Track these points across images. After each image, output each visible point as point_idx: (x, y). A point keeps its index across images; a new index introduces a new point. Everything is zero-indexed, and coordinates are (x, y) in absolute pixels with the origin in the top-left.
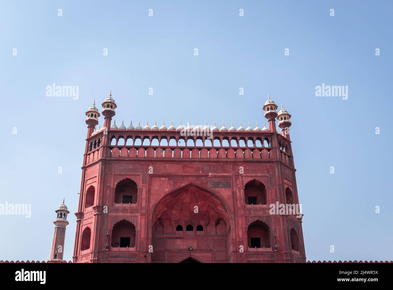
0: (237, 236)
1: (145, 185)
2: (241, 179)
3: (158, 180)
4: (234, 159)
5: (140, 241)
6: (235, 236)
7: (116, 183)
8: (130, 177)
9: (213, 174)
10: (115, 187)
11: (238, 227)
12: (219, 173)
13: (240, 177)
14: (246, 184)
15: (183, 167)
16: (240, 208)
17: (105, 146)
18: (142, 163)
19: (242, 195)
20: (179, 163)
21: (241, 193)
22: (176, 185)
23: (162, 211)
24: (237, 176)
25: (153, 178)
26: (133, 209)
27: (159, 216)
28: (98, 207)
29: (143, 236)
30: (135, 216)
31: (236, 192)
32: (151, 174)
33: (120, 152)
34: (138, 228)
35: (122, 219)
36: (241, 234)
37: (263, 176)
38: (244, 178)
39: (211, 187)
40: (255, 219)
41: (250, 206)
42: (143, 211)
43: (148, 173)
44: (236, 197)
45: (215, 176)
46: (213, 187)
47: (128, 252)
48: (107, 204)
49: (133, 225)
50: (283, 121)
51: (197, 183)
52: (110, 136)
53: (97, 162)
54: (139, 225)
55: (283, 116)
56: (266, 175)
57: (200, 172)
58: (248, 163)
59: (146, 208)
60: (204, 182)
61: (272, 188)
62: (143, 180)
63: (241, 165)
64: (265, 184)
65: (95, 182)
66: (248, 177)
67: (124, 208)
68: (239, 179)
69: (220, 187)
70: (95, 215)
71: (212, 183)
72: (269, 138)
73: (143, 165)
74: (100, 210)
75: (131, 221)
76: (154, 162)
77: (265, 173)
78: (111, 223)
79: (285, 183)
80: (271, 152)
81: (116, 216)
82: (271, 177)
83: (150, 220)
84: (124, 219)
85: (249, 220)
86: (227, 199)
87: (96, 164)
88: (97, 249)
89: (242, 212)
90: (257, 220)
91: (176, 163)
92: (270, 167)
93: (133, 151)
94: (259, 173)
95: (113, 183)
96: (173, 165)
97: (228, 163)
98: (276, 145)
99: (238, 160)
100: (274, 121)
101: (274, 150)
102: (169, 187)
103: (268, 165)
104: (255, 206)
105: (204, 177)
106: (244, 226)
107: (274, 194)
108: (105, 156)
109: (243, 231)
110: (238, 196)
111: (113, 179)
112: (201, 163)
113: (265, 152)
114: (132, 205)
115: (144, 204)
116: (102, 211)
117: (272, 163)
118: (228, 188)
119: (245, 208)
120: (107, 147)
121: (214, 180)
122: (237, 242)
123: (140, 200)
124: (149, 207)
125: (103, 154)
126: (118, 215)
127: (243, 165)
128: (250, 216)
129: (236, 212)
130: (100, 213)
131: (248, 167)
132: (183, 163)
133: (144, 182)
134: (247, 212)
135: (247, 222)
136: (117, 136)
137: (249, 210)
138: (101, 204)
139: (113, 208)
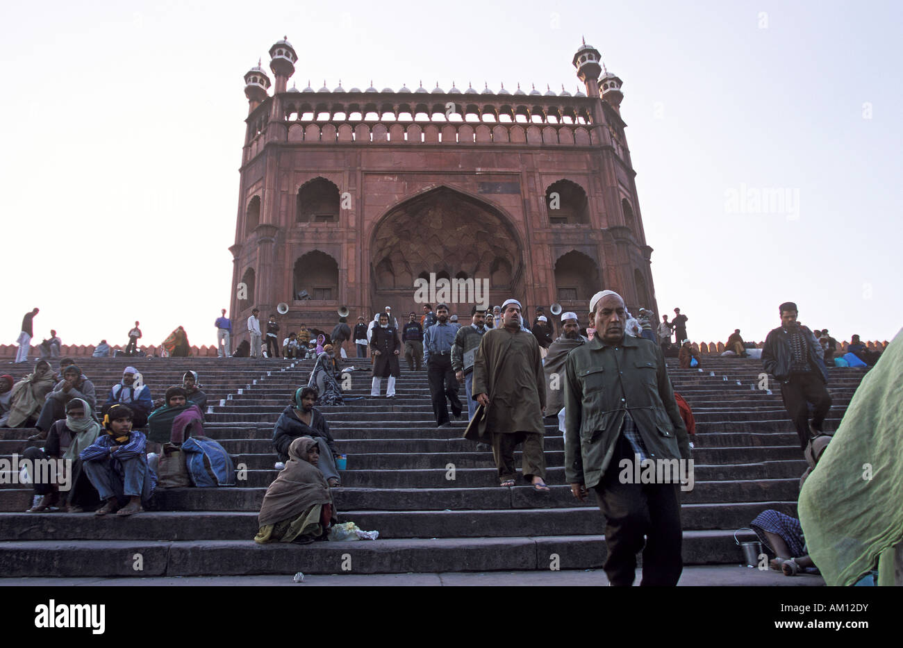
0: (536, 279)
1: (355, 188)
2: (537, 179)
3: (378, 181)
4: (524, 143)
5: (348, 288)
6: (531, 279)
7: (298, 187)
8: (325, 176)
9: (484, 170)
10: (297, 193)
11: (537, 263)
12: (494, 167)
13: (537, 175)
14: (549, 187)
15: (426, 157)
16: (538, 230)
17: (275, 123)
18: (347, 150)
19: (541, 207)
21: (539, 204)
22: (413, 190)
23: (389, 244)
24: (531, 174)
25: (370, 178)
26: (332, 232)
27: (384, 254)
28: (267, 226)
29: (352, 279)
30: (336, 244)
31: (529, 201)
32: (364, 169)
33: (304, 131)
34: (343, 266)
35: (311, 249)
36: (542, 275)
37: (579, 174)
38: (543, 177)
39: (480, 192)
40: (569, 250)
41: (558, 226)
42: (352, 235)
43: (358, 168)
44: (530, 208)
45: (488, 174)
46: (485, 192)
47: (326, 309)
48: (283, 224)
49: (334, 260)
50: (607, 91)
51: (455, 185)
52: (286, 105)
53: (263, 153)
54: (344, 260)
55: (608, 83)
56: (586, 172)
57: (460, 166)
58: (551, 152)
59: (356, 231)
60: (467, 183)
61: (597, 194)
62: (349, 178)
63: (536, 154)
64: (585, 188)
65: (260, 188)
66: (552, 176)
67: (314, 230)
68: (535, 180)
69: (500, 193)
70: (260, 243)
71: (482, 184)
72: (589, 109)
73: (349, 155)
74: (269, 233)
75: (328, 252)
76: (370, 149)
77: (584, 168)
78: (291, 257)
79: (620, 190)
80: (593, 133)
81: (301, 244)
82: (596, 175)
83: (365, 251)
84: (316, 250)
85: (557, 252)
86: (513, 214)
87: (262, 158)
88: (266, 303)
89: (543, 236)
90: (572, 251)
91: (413, 150)
92: (593, 158)
93: (329, 130)
94: (573, 168)
95: (292, 187)
96: (408, 154)
97: (512, 151)
98: (603, 121)
99: (531, 144)
100: (595, 81)
101: (599, 129)
102: (401, 192)
103: (588, 155)
104: (567, 226)
105: (468, 175)
106: (548, 261)
107: (602, 206)
108: (275, 139)
109: (546, 270)
110: (534, 209)
111: (292, 179)
112: (460, 150)
113: (581, 132)
114: (330, 225)
115: (353, 223)
116: (272, 236)
117: (595, 152)
118: (514, 194)
119: (550, 230)
120: (279, 123)
121: (485, 179)
122: (536, 289)
123: (345, 215)
124: (362, 228)
125: (272, 136)
126: (304, 242)
127: (542, 155)
128: (561, 245)
129: (531, 236)
130: (269, 238)
131: (550, 158)
132: (426, 150)
133: (352, 183)
134: (553, 237)
135: (554, 254)
136: (298, 104)
137: (557, 233)
138: (270, 222)
139: (293, 230)
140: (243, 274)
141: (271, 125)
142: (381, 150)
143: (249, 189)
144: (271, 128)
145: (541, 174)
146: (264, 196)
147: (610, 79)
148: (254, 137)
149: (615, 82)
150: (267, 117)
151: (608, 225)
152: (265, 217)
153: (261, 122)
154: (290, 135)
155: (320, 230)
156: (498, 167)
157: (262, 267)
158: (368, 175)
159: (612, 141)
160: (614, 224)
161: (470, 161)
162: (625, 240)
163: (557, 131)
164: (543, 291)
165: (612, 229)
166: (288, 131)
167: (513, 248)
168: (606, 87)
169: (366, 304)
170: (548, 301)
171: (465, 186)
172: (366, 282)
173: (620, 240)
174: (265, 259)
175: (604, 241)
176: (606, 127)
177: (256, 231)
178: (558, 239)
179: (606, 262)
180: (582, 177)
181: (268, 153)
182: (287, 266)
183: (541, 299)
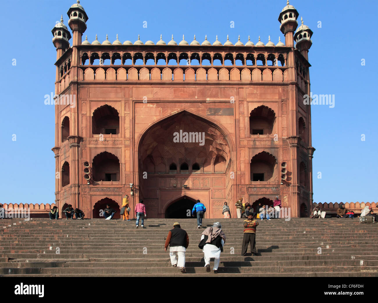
0: (239, 169)
1: (129, 112)
2: (245, 106)
3: (144, 107)
4: (238, 80)
6: (236, 169)
7: (93, 111)
8: (109, 104)
9: (212, 99)
10: (92, 115)
11: (240, 159)
12: (218, 98)
13: (245, 103)
14: (252, 111)
15: (175, 91)
16: (243, 138)
17: (75, 67)
18: (123, 86)
19: (246, 124)
20: (170, 86)
21: (245, 122)
22: (166, 113)
23: (151, 147)
24: (241, 102)
25: (137, 105)
26: (115, 140)
27: (148, 153)
28: (73, 137)
30: (118, 148)
31: (239, 121)
32: (134, 99)
33: (95, 73)
34: (122, 161)
35: (103, 151)
36: (242, 166)
37: (273, 102)
38: (250, 104)
39: (208, 115)
40: (260, 151)
41: (256, 136)
42: (128, 143)
43: (131, 99)
44: (239, 125)
45: (214, 102)
46: (211, 115)
47: (113, 186)
48: (84, 136)
49: (117, 158)
50: (301, 39)
51: (192, 110)
52: (81, 54)
53: (69, 88)
54: (123, 158)
55: (303, 34)
56: (277, 100)
57: (196, 97)
58: (256, 86)
59: (130, 140)
60: (200, 109)
61: (283, 115)
62: (125, 106)
63: (246, 88)
64: (276, 111)
65: (68, 111)
66: (255, 103)
67: (104, 139)
68: (244, 106)
69: (221, 115)
70: (70, 147)
71: (210, 109)
72: (285, 55)
73: (124, 90)
74: (76, 141)
75: (113, 153)
76: (138, 86)
77: (276, 98)
78: (90, 155)
79: (299, 112)
80: (286, 73)
81: (96, 148)
82: (283, 102)
83: (136, 152)
84: (106, 151)
85: (253, 152)
86: (228, 129)
87: (68, 91)
88: (77, 183)
89: (245, 143)
90: (262, 152)
91: (166, 86)
92: (283, 90)
93: (111, 72)
94: (269, 98)
95: (89, 111)
96: (162, 89)
97: (231, 86)
98: (293, 64)
99: (243, 81)
100: (292, 34)
101: (290, 70)
102: (158, 114)
103: (280, 89)
104: (261, 136)
105: (201, 103)
106: (247, 158)
107: (285, 123)
108: (76, 78)
109: (245, 163)
110: (242, 125)
111: (88, 105)
112: (197, 86)
113: (278, 72)
114: (114, 136)
115: (128, 135)
116: (78, 143)
117: (285, 87)
118: (229, 115)
119: (250, 139)
120: (78, 67)
121: (212, 106)
122: (238, 174)
123: (123, 130)
124: (133, 138)
125: (74, 76)
126: (98, 146)
127: (250, 88)
128: (256, 148)
129: (238, 143)
130: (76, 144)
131: (255, 91)
132: (175, 86)
133: (127, 109)
134: (252, 143)
135: (251, 154)
136: (89, 54)
137: (254, 141)
138: (76, 135)
139: (91, 139)
140: (62, 165)
141: (73, 68)
142: (145, 86)
143: (61, 111)
144: (72, 70)
145: (248, 102)
146: (71, 117)
147: (304, 31)
148: (62, 76)
149: (307, 33)
150: (70, 62)
151: (287, 136)
152: (73, 132)
153: (66, 65)
154: (86, 75)
155: (108, 139)
156: (221, 98)
157: (73, 162)
158: (137, 104)
159: (298, 78)
160: (291, 135)
161: (203, 94)
162: (296, 145)
163: (262, 71)
164: (243, 175)
165: (289, 138)
166: (84, 73)
167: (227, 149)
168: (301, 37)
169: (136, 184)
170: (245, 182)
171: (199, 111)
172: (136, 171)
173: (293, 145)
174: (75, 157)
175: (283, 145)
176: (295, 69)
177: (68, 139)
178: (255, 144)
179: (283, 159)
180: (275, 103)
181: (72, 89)
182: (88, 161)
183: (241, 180)
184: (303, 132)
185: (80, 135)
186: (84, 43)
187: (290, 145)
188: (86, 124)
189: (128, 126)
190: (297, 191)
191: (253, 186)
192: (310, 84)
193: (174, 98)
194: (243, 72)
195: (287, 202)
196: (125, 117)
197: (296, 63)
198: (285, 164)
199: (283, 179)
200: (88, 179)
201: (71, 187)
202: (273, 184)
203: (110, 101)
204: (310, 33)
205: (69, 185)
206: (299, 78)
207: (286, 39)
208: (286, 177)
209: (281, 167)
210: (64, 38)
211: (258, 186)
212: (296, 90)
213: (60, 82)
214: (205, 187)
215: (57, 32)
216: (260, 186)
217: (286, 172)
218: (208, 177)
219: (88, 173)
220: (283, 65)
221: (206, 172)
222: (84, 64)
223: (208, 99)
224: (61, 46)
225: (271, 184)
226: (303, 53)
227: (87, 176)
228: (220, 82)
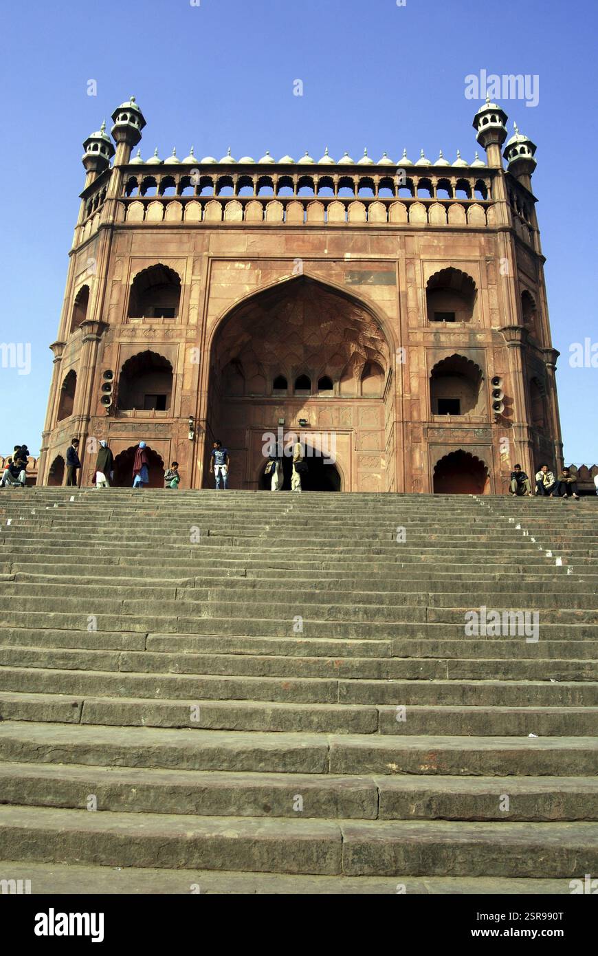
0: (407, 388)
1: (199, 278)
2: (418, 268)
3: (228, 268)
4: (404, 223)
5: (182, 396)
6: (401, 389)
7: (133, 275)
8: (165, 262)
9: (355, 256)
10: (131, 282)
11: (409, 369)
12: (367, 253)
13: (418, 262)
14: (431, 277)
15: (287, 240)
16: (415, 329)
17: (112, 200)
18: (193, 231)
19: (420, 301)
20: (278, 232)
21: (418, 297)
22: (268, 279)
23: (239, 342)
24: (410, 261)
25: (216, 265)
26: (169, 329)
27: (233, 354)
28: (91, 323)
29: (187, 386)
30: (173, 344)
31: (406, 295)
32: (212, 254)
33: (145, 210)
34: (178, 369)
35: (143, 349)
36: (415, 383)
37: (470, 261)
38: (426, 264)
39: (348, 283)
40: (449, 353)
41: (439, 325)
42: (192, 334)
43: (205, 253)
44: (406, 304)
45: (359, 261)
46: (353, 283)
47: (155, 420)
48: (112, 320)
49: (169, 363)
50: (516, 157)
51: (318, 274)
52: (126, 179)
53: (96, 235)
54: (180, 363)
55: (518, 148)
56: (478, 258)
57: (326, 251)
58: (437, 234)
59: (197, 328)
60: (333, 272)
61: (490, 286)
62: (194, 267)
63: (419, 236)
64: (476, 279)
65: (90, 276)
66: (435, 264)
67: (147, 327)
68: (415, 268)
69: (371, 284)
70: (84, 342)
71: (351, 273)
72: (487, 182)
73: (196, 238)
74: (96, 330)
75: (162, 354)
76: (221, 231)
77: (476, 254)
78: (119, 358)
79: (520, 280)
80: (491, 211)
81: (131, 343)
82: (490, 263)
83: (206, 353)
84: (149, 351)
85: (435, 356)
86: (385, 309)
87: (95, 240)
88: (86, 413)
89: (419, 337)
90: (453, 356)
91: (271, 232)
92: (488, 242)
93: (174, 208)
94: (462, 254)
95: (126, 275)
96: (264, 236)
97: (390, 233)
98: (503, 197)
99: (413, 225)
100: (497, 147)
101: (497, 206)
102: (253, 281)
103: (482, 238)
104: (450, 325)
105: (334, 262)
106: (423, 368)
107: (494, 301)
108: (111, 218)
109: (420, 378)
110: (411, 304)
111: (126, 266)
112: (327, 232)
113: (476, 210)
114: (168, 321)
115: (194, 318)
116: (99, 334)
117: (491, 235)
118: (388, 285)
119: (428, 330)
120: (117, 200)
121: (356, 267)
122: (406, 400)
123: (185, 310)
124: (204, 325)
125: (108, 215)
126: (136, 340)
127: (425, 237)
128: (438, 347)
129: (404, 337)
130: (95, 336)
131: (436, 241)
132: (287, 232)
133: (196, 271)
134: (432, 338)
135: (430, 358)
136: (140, 179)
137: (436, 334)
138: (98, 318)
139: (124, 327)
140: (64, 377)
141: (108, 202)
142: (233, 231)
143: (78, 276)
144: (106, 205)
145: (423, 261)
146: (93, 286)
147: (521, 143)
148: (89, 215)
149: (525, 147)
150: (105, 192)
151: (501, 325)
152: (92, 313)
153: (97, 197)
154: (129, 214)
155: (155, 327)
156: (372, 253)
157: (84, 370)
158: (217, 262)
159: (514, 221)
160: (507, 324)
161: (339, 245)
162: (520, 343)
163: (447, 208)
164: (414, 403)
165: (505, 329)
166: (126, 210)
167: (385, 349)
168: (515, 153)
169: (202, 417)
170: (419, 415)
171: (330, 275)
172: (203, 389)
173: (513, 342)
174: (88, 361)
175: (493, 343)
176: (507, 204)
177: (81, 327)
178: (438, 340)
179: (494, 369)
180: (473, 264)
181: (102, 236)
182: (113, 369)
183: (411, 413)
184: (532, 319)
185: (105, 319)
186: (134, 161)
187: (507, 343)
188: (118, 298)
189: (196, 302)
190: (527, 439)
191: (437, 425)
192: (538, 233)
193: (285, 253)
194: (413, 208)
195: (508, 462)
196: (191, 286)
197: (509, 194)
198: (498, 381)
199: (498, 412)
200: (108, 406)
201: (74, 422)
202: (478, 421)
203: (167, 258)
204: (532, 147)
205: (70, 418)
206: (517, 221)
207: (487, 156)
208: (502, 409)
209: (492, 387)
210: (102, 155)
211: (448, 426)
212: (511, 241)
213: (84, 225)
214: (343, 426)
215: (92, 145)
216: (452, 426)
217: (501, 397)
218: (349, 406)
219: (109, 393)
220: (485, 197)
221: (345, 395)
222: (129, 195)
223: (348, 255)
224: (94, 167)
225: (473, 421)
226: (522, 180)
227: (105, 399)
228: (371, 225)
